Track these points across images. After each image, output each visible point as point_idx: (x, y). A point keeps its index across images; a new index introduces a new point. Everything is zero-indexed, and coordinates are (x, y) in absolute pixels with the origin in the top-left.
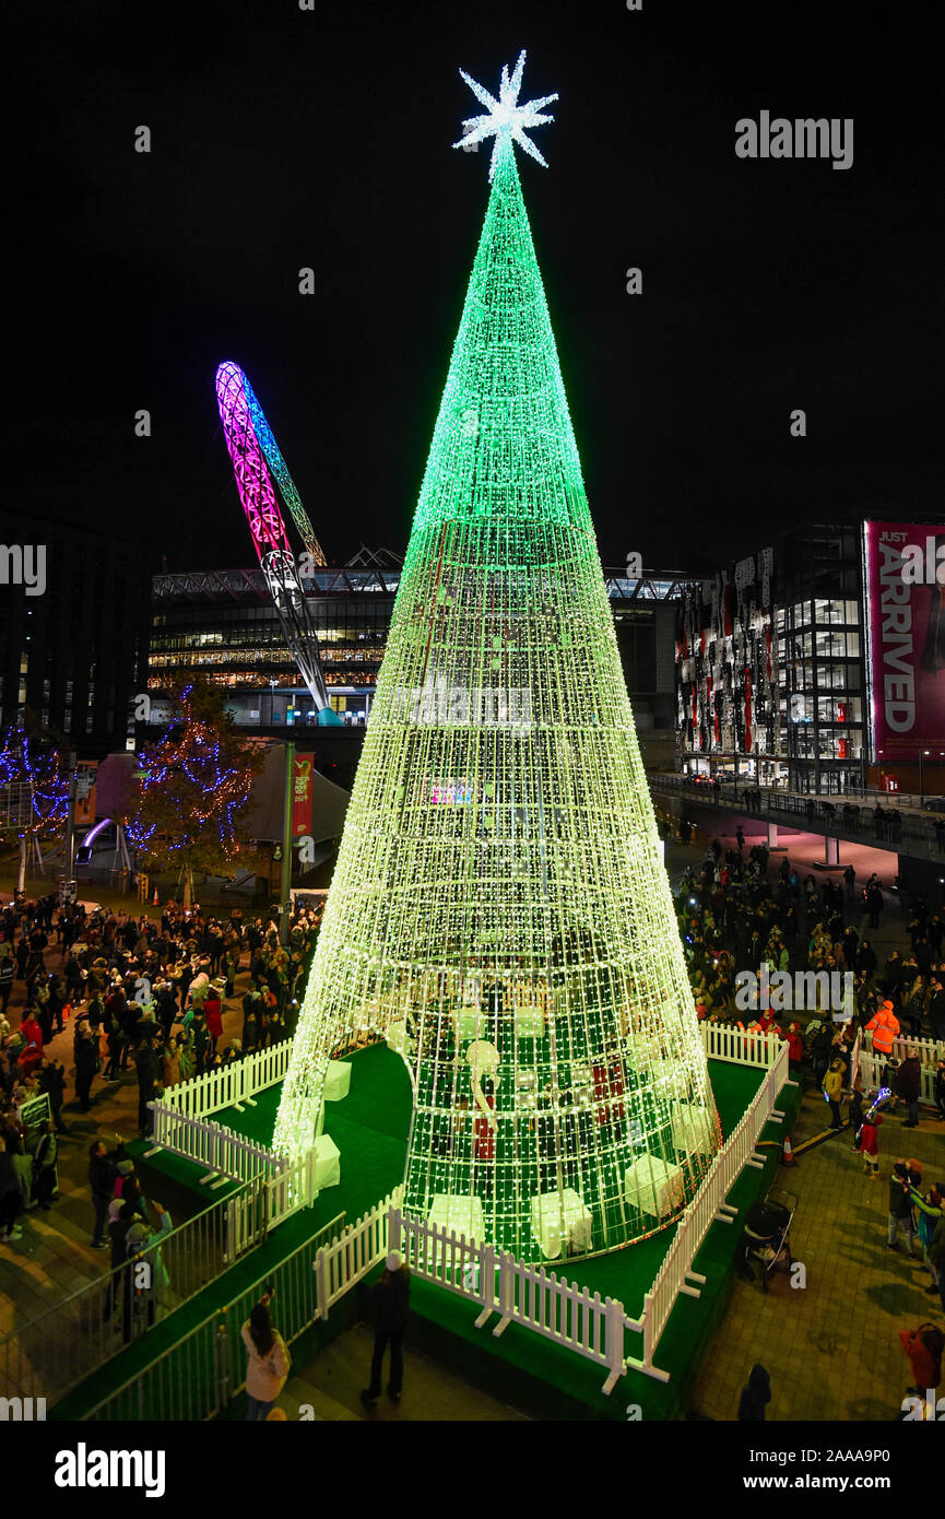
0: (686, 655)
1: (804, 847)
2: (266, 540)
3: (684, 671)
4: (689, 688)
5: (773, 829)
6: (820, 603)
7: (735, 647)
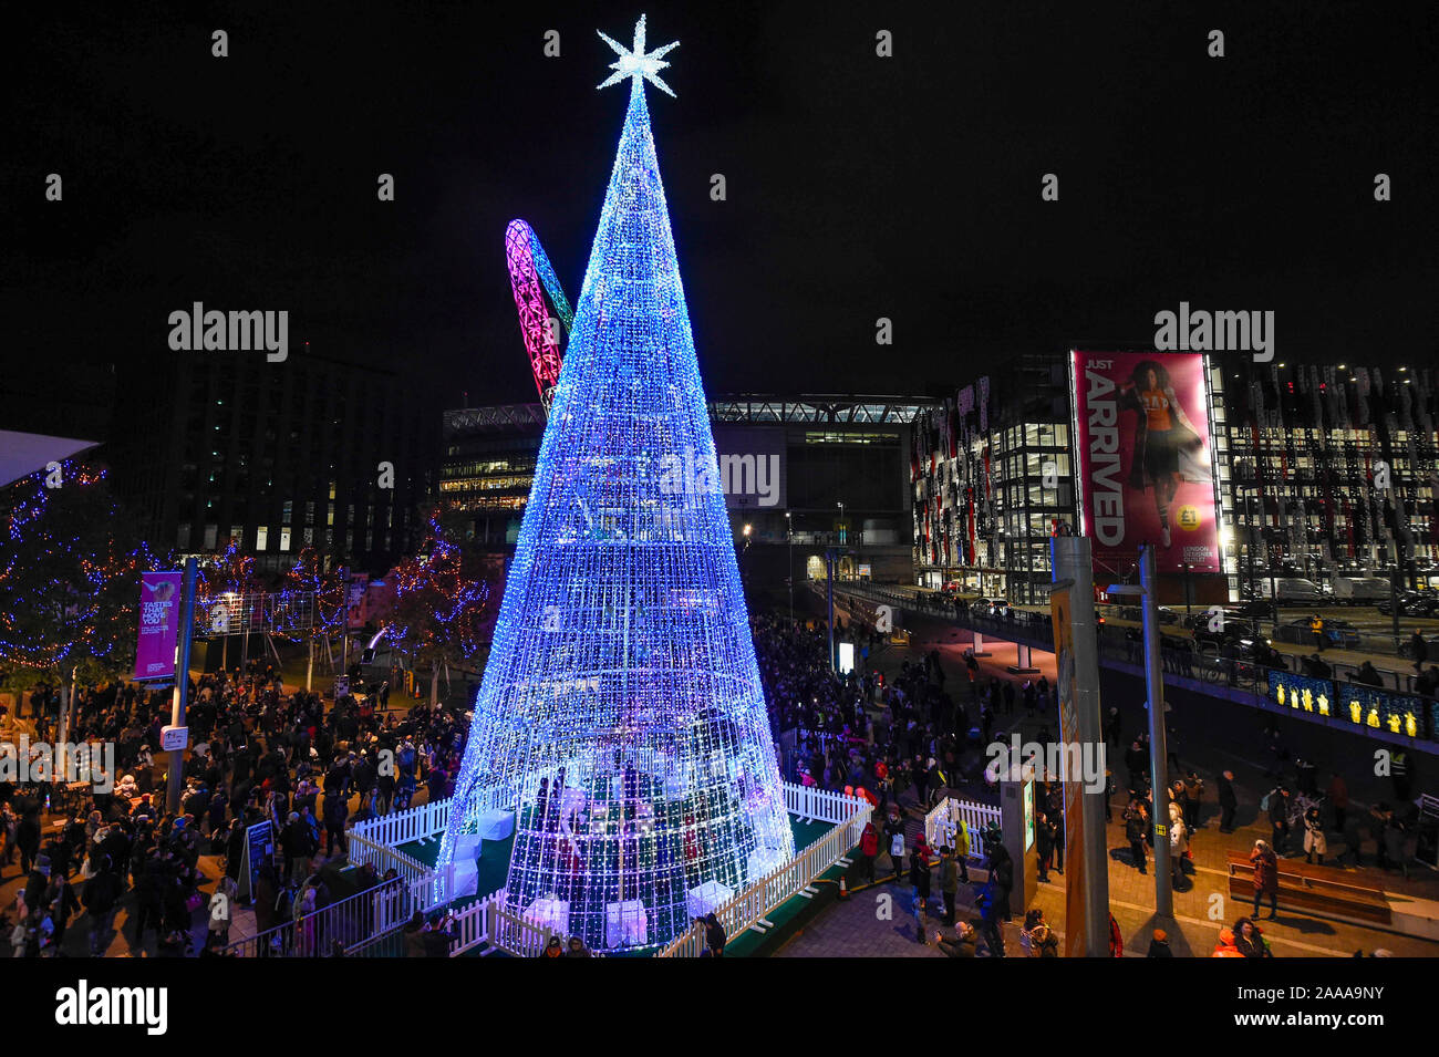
0: (920, 475)
1: (1003, 652)
2: (546, 378)
3: (918, 490)
4: (923, 506)
5: (978, 637)
6: (1032, 428)
7: (959, 469)
